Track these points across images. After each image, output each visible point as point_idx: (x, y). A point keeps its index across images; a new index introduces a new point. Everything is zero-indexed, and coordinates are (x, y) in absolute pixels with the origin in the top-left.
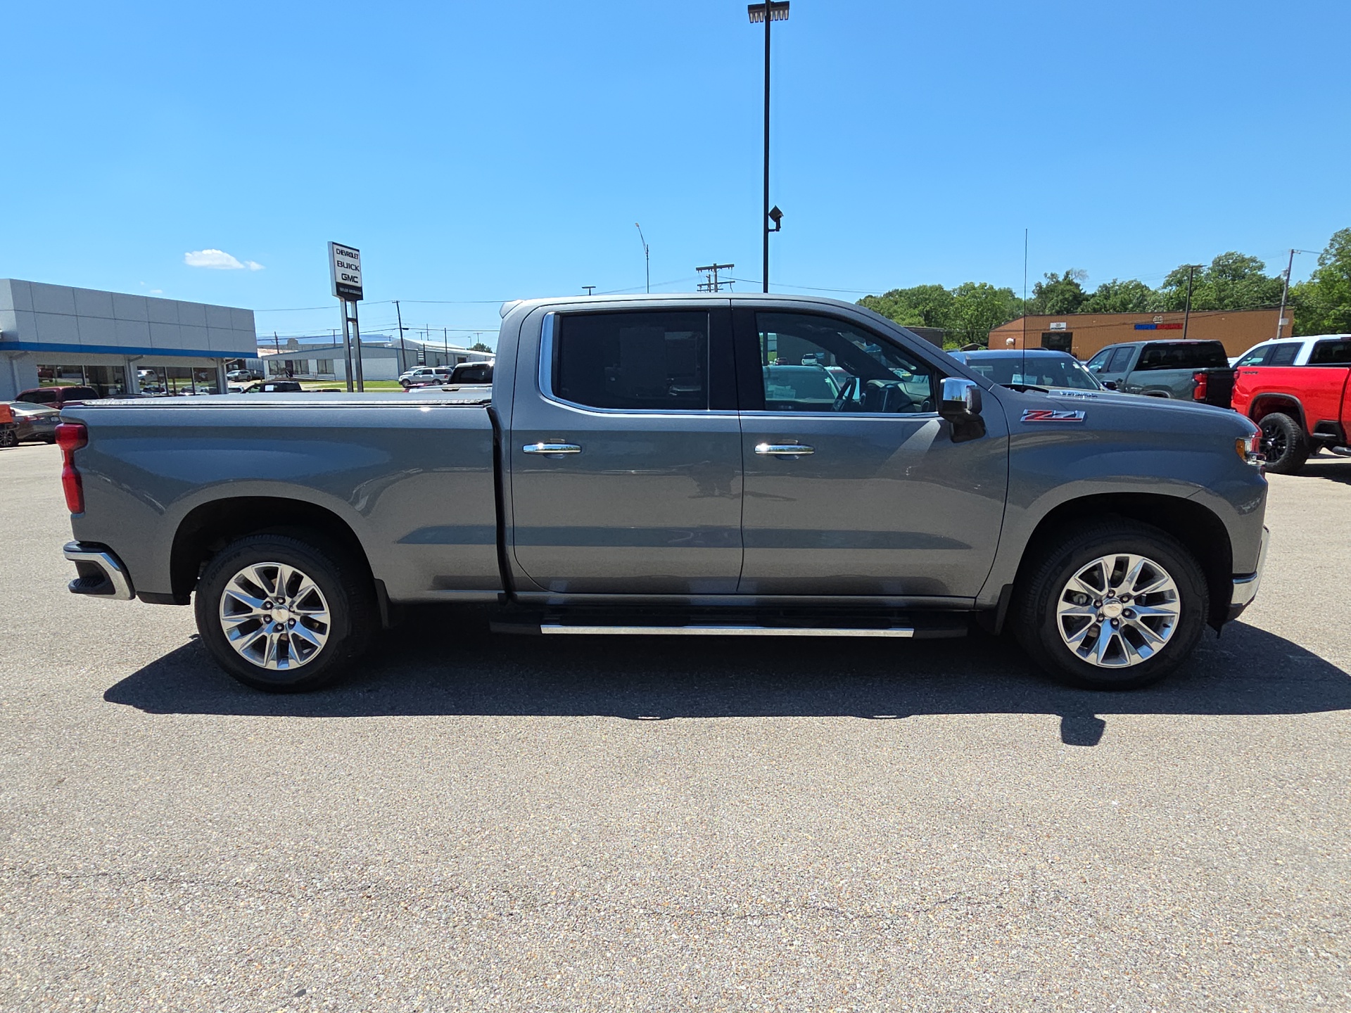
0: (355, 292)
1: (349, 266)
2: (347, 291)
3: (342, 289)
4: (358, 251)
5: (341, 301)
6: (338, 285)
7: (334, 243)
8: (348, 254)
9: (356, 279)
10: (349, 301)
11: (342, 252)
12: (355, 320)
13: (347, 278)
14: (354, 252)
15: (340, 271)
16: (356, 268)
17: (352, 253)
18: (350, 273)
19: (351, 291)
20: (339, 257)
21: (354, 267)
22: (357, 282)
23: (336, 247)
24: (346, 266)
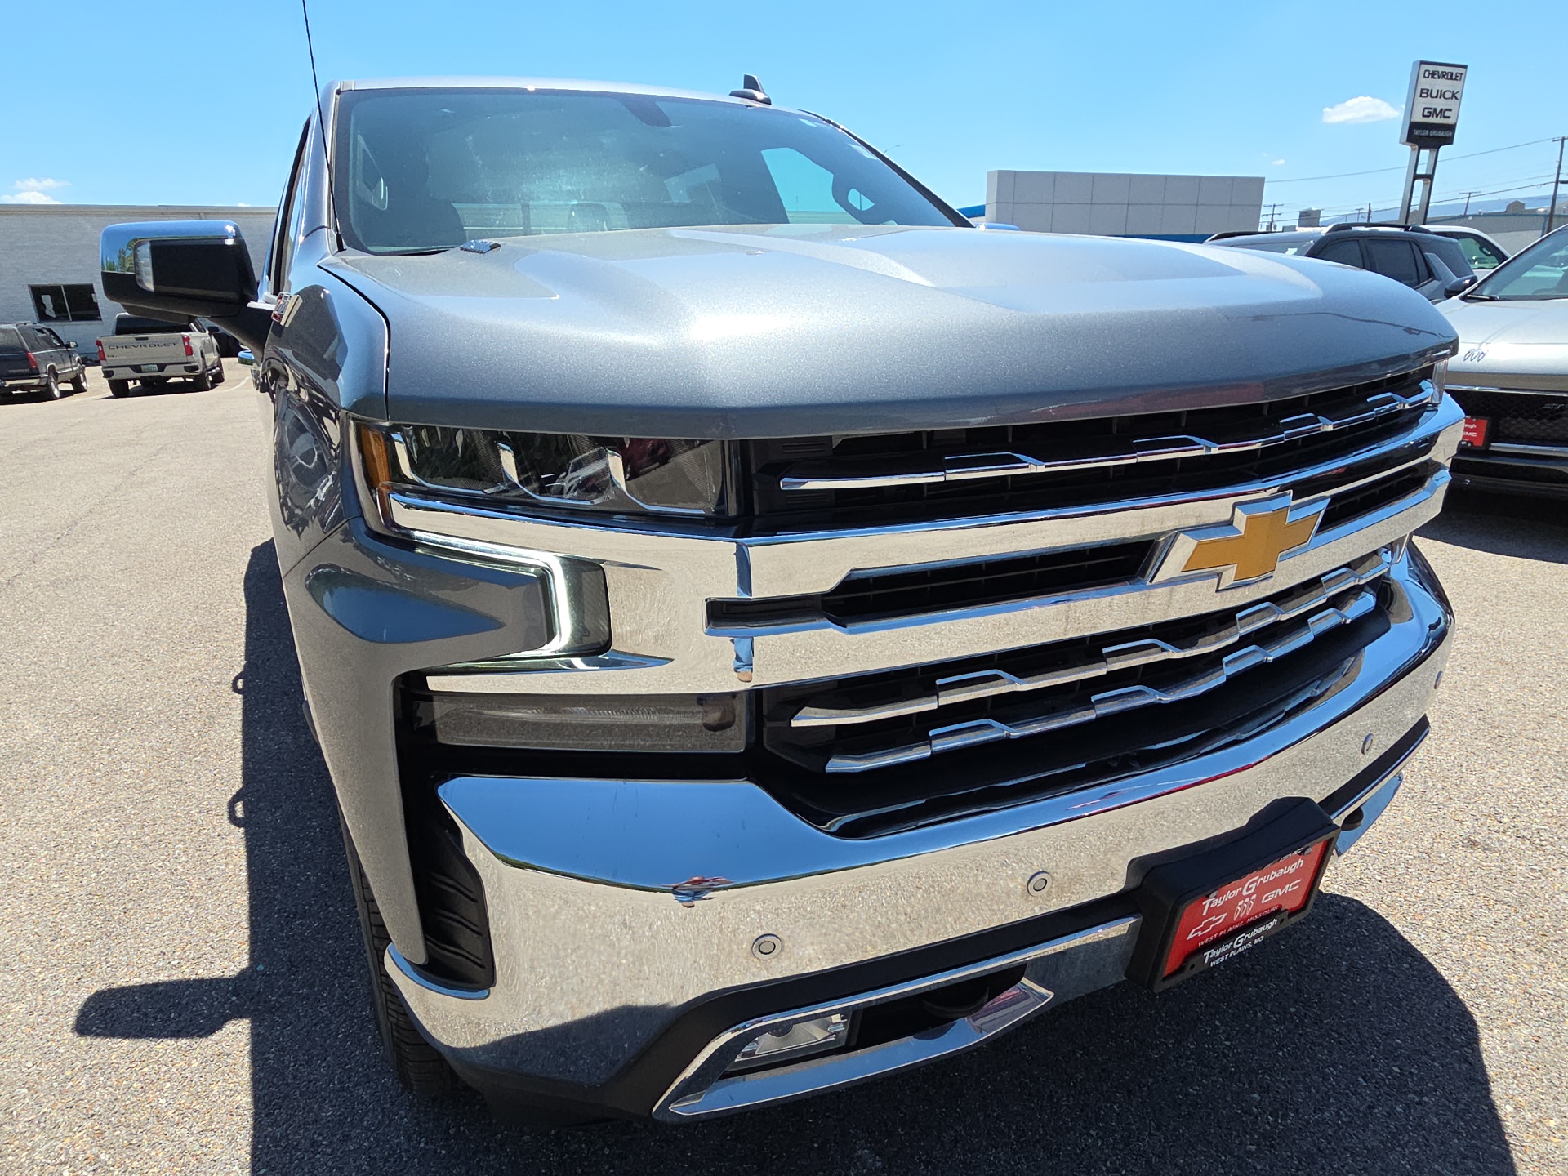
0: (1441, 134)
1: (1441, 94)
2: (1426, 133)
3: (1417, 132)
4: (1465, 67)
5: (1413, 150)
6: (1413, 126)
7: (1422, 63)
8: (1444, 75)
9: (1447, 114)
10: (1426, 147)
11: (1433, 75)
12: (1429, 178)
13: (1432, 112)
14: (1455, 70)
15: (1422, 103)
16: (1454, 96)
17: (1453, 72)
18: (1438, 104)
19: (1433, 133)
20: (1426, 83)
21: (1448, 95)
22: (1449, 117)
23: (1425, 67)
24: (1434, 94)
